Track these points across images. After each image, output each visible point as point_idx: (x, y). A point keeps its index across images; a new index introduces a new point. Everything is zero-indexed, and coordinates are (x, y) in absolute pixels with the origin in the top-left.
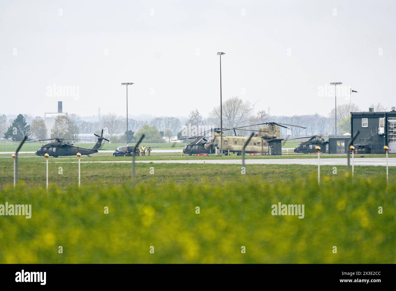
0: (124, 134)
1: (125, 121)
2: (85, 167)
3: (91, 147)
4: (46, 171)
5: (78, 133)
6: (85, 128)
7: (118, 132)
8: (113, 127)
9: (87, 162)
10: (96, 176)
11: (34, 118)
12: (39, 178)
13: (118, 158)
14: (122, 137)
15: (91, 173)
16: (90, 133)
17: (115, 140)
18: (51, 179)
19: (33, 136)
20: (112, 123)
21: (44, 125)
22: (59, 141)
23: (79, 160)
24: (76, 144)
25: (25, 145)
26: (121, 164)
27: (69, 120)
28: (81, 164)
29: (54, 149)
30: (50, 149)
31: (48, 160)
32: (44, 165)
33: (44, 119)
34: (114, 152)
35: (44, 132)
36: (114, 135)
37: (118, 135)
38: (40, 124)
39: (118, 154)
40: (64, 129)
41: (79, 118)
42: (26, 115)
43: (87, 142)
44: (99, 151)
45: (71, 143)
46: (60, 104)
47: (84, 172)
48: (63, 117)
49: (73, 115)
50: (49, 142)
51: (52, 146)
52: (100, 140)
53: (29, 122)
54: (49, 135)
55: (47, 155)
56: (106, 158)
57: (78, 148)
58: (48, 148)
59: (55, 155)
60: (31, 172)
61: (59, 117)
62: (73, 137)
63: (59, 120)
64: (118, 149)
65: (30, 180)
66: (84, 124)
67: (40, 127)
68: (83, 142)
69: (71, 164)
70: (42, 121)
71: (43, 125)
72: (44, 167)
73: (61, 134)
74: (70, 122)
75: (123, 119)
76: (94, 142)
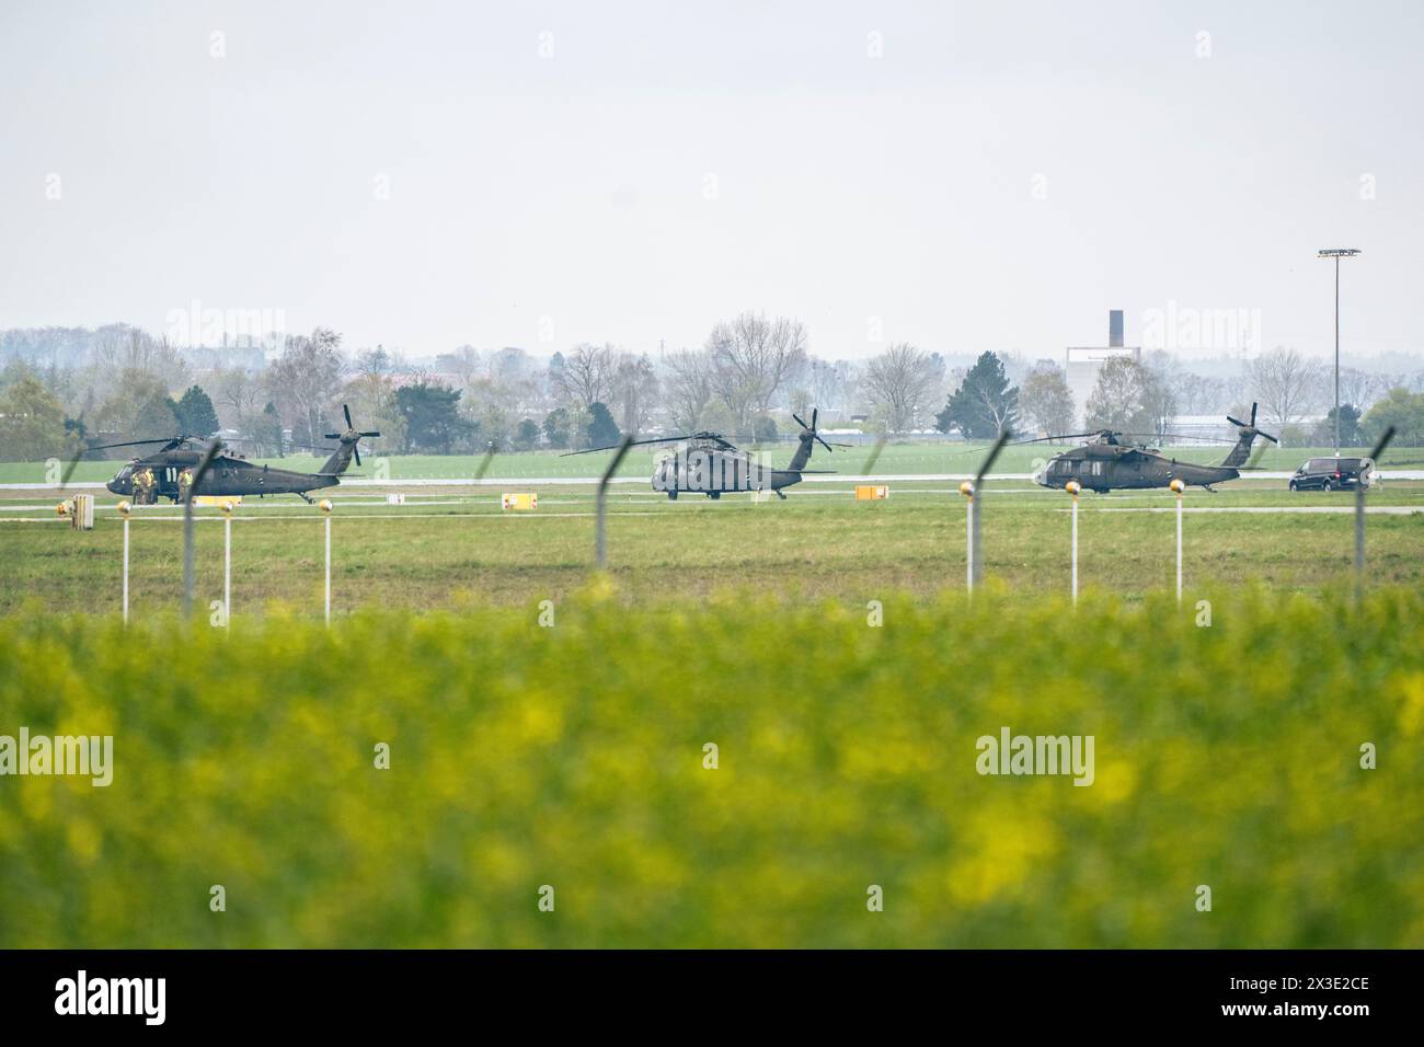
0: (1326, 417)
1: (1329, 374)
2: (1195, 528)
3: (1218, 461)
4: (1070, 537)
5: (1174, 414)
6: (1198, 396)
7: (1306, 413)
8: (1291, 395)
9: (1204, 510)
10: (1233, 555)
11: (1033, 364)
12: (1047, 561)
13: (1309, 495)
14: (1320, 426)
15: (1215, 545)
16: (1213, 412)
17: (1293, 437)
18: (1087, 566)
19: (1029, 425)
20: (1282, 377)
21: (1063, 387)
22: (1113, 442)
23: (1180, 504)
24: (1167, 451)
25: (1009, 450)
26: (1317, 516)
27: (1142, 371)
28: (1186, 517)
29: (1097, 468)
30: (1084, 467)
31: (1077, 503)
32: (1064, 518)
33: (1063, 367)
34: (1291, 475)
35: (1062, 406)
36: (1293, 420)
37: (1306, 420)
38: (1050, 385)
39: (1307, 484)
40: (1130, 399)
41: (1177, 364)
42: (1005, 356)
43: (1203, 444)
44: (1243, 475)
45: (1152, 447)
46: (1116, 319)
47: (1195, 542)
48: (1126, 361)
49: (1160, 355)
50: (1078, 443)
51: (1091, 455)
52: (1247, 438)
53: (1015, 379)
54: (1080, 419)
55: (1073, 485)
56: (1267, 494)
57: (1174, 462)
58: (1076, 463)
59: (1101, 487)
60: (1024, 539)
61: (1112, 362)
62: (1158, 427)
63: (1111, 371)
64: (1306, 467)
65: (1020, 566)
66: (1194, 383)
67: (1052, 395)
68: (1190, 443)
69: (1152, 515)
70: (1057, 375)
71: (1060, 389)
72: (1063, 526)
73: (1119, 416)
74: (1145, 377)
75: (1323, 369)
76: (1228, 443)
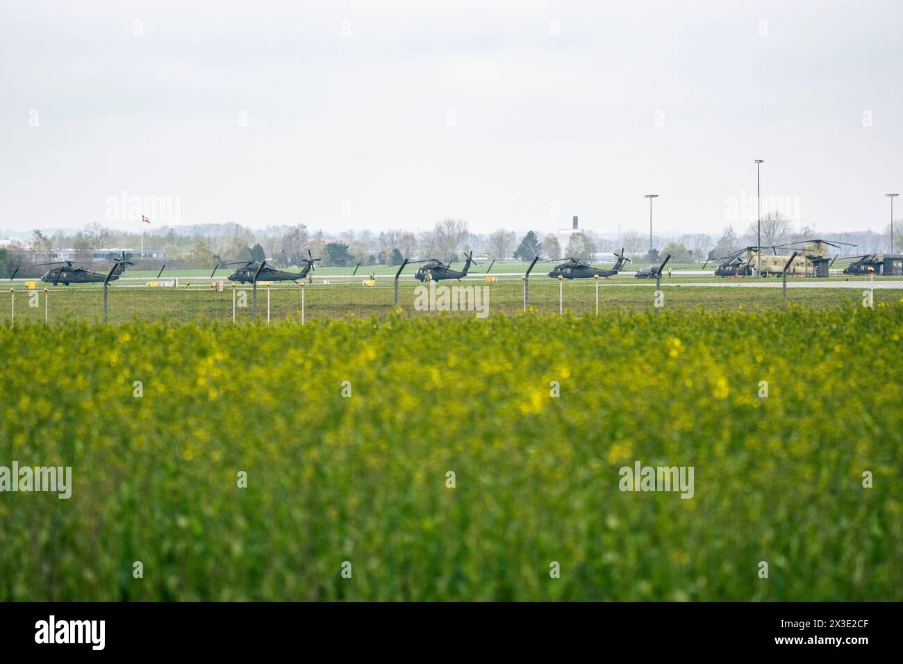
0: (647, 253)
1: (649, 238)
2: (604, 291)
3: (610, 269)
4: (559, 294)
5: (595, 252)
6: (604, 246)
7: (641, 251)
8: (635, 246)
9: (605, 285)
10: (616, 300)
11: (547, 235)
12: (552, 303)
13: (641, 280)
14: (645, 256)
15: (610, 297)
16: (609, 251)
17: (636, 260)
18: (565, 304)
19: (545, 256)
20: (633, 241)
21: (557, 243)
22: (574, 261)
23: (597, 283)
24: (593, 265)
25: (537, 265)
26: (644, 287)
27: (585, 237)
28: (599, 287)
29: (569, 271)
30: (564, 271)
31: (562, 283)
32: (558, 288)
33: (557, 236)
34: (635, 273)
35: (557, 249)
36: (636, 254)
37: (640, 254)
38: (553, 242)
39: (641, 276)
40: (580, 247)
41: (596, 235)
42: (537, 232)
43: (605, 263)
44: (619, 273)
45: (587, 264)
46: (575, 219)
47: (602, 296)
48: (579, 234)
49: (590, 232)
50: (562, 262)
51: (567, 266)
52: (620, 260)
53: (540, 240)
54: (563, 254)
55: (560, 276)
56: (628, 279)
57: (595, 269)
58: (561, 269)
59: (570, 277)
60: (543, 295)
61: (574, 235)
62: (590, 257)
63: (574, 237)
64: (640, 270)
65: (542, 305)
66: (602, 242)
67: (553, 245)
68: (600, 262)
69: (588, 287)
70: (555, 239)
71: (556, 243)
72: (558, 291)
73: (576, 253)
74: (585, 239)
75: (647, 237)
76: (614, 262)
